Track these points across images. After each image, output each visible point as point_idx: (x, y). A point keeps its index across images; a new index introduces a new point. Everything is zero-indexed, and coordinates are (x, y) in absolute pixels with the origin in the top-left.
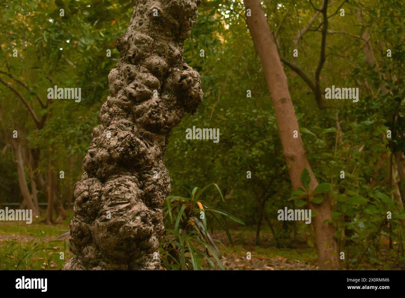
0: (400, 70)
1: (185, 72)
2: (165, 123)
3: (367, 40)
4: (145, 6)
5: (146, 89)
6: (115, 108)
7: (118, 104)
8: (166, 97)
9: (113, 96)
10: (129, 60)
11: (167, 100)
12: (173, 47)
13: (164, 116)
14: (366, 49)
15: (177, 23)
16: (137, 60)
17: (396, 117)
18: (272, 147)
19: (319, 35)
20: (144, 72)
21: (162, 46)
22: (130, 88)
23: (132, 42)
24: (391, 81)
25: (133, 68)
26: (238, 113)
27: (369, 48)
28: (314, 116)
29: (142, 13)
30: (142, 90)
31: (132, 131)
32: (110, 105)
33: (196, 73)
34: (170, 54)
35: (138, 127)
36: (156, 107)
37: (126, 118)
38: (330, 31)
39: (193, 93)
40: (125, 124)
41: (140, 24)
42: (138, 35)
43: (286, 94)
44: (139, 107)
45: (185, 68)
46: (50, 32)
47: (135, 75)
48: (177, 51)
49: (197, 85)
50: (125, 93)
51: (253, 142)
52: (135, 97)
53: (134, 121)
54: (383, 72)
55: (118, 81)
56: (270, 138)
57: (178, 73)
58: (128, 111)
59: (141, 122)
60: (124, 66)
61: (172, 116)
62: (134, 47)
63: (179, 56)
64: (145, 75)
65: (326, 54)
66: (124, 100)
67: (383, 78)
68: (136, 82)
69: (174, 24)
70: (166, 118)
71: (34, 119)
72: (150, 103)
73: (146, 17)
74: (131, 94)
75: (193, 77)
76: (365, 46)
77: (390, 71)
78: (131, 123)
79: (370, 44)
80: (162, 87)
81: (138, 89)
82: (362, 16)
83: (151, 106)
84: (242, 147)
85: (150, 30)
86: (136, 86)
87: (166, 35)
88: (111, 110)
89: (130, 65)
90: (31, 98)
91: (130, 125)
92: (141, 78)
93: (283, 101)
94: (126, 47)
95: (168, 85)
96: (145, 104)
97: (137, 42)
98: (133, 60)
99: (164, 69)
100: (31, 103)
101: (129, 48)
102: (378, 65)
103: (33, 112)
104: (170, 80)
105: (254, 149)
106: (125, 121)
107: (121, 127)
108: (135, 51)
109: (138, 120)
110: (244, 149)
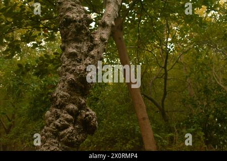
0: (207, 99)
1: (88, 113)
2: (77, 141)
3: (189, 82)
4: (66, 77)
5: (66, 123)
6: (49, 133)
7: (51, 131)
8: (77, 126)
9: (47, 126)
10: (57, 107)
11: (77, 129)
12: (81, 99)
13: (76, 137)
14: (189, 87)
15: (83, 86)
16: (61, 106)
17: (207, 125)
18: (138, 144)
19: (163, 80)
20: (65, 113)
21: (75, 99)
22: (57, 122)
23: (59, 97)
24: (203, 105)
25: (59, 111)
26: (119, 125)
27: (190, 86)
28: (161, 125)
29: (64, 81)
30: (64, 123)
31: (58, 147)
32: (46, 131)
33: (94, 113)
34: (79, 103)
35: (61, 144)
36: (71, 133)
37: (55, 139)
38: (169, 78)
39: (92, 124)
40: (54, 142)
41: (63, 87)
42: (62, 93)
43: (146, 115)
44: (62, 133)
45: (88, 110)
46: (14, 81)
47: (60, 115)
48: (83, 101)
49: (94, 119)
50: (54, 125)
51: (127, 141)
52: (60, 127)
53: (59, 140)
54: (199, 100)
55: (50, 118)
56: (137, 138)
57: (84, 113)
58: (56, 135)
59: (63, 141)
60: (54, 110)
61: (80, 137)
62: (59, 99)
63: (85, 104)
64: (66, 115)
65: (167, 90)
66: (54, 129)
67: (199, 104)
68: (60, 119)
69: (82, 87)
70: (77, 139)
71: (4, 127)
72: (68, 131)
73: (66, 83)
74: (57, 125)
75: (92, 115)
76: (188, 86)
77: (202, 99)
78: (58, 142)
79: (191, 84)
80: (75, 121)
81: (61, 123)
82: (186, 69)
83: (69, 132)
84: (121, 143)
85: (69, 90)
86: (60, 121)
87: (77, 93)
88: (46, 134)
89: (57, 110)
90: (3, 116)
91: (57, 143)
92: (63, 117)
93: (144, 119)
94: (55, 99)
95: (78, 120)
96: (65, 131)
97: (61, 97)
98: (59, 107)
99: (76, 111)
100: (3, 118)
101: (57, 100)
102: (195, 96)
103: (4, 123)
104: (79, 117)
105: (127, 145)
106: (54, 141)
107: (52, 144)
108: (60, 102)
109: (61, 140)
110: (122, 145)
